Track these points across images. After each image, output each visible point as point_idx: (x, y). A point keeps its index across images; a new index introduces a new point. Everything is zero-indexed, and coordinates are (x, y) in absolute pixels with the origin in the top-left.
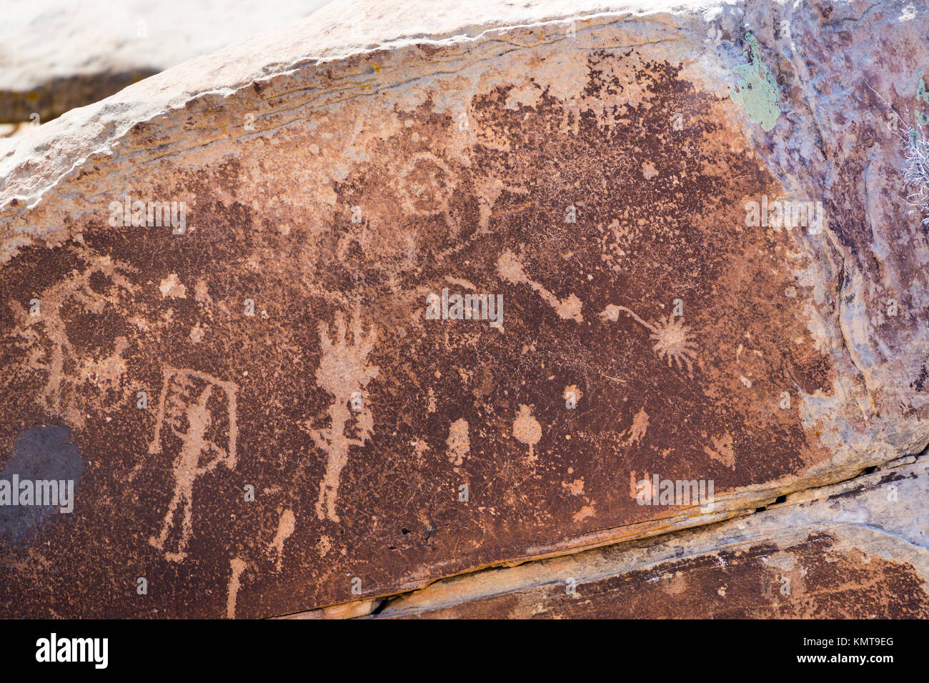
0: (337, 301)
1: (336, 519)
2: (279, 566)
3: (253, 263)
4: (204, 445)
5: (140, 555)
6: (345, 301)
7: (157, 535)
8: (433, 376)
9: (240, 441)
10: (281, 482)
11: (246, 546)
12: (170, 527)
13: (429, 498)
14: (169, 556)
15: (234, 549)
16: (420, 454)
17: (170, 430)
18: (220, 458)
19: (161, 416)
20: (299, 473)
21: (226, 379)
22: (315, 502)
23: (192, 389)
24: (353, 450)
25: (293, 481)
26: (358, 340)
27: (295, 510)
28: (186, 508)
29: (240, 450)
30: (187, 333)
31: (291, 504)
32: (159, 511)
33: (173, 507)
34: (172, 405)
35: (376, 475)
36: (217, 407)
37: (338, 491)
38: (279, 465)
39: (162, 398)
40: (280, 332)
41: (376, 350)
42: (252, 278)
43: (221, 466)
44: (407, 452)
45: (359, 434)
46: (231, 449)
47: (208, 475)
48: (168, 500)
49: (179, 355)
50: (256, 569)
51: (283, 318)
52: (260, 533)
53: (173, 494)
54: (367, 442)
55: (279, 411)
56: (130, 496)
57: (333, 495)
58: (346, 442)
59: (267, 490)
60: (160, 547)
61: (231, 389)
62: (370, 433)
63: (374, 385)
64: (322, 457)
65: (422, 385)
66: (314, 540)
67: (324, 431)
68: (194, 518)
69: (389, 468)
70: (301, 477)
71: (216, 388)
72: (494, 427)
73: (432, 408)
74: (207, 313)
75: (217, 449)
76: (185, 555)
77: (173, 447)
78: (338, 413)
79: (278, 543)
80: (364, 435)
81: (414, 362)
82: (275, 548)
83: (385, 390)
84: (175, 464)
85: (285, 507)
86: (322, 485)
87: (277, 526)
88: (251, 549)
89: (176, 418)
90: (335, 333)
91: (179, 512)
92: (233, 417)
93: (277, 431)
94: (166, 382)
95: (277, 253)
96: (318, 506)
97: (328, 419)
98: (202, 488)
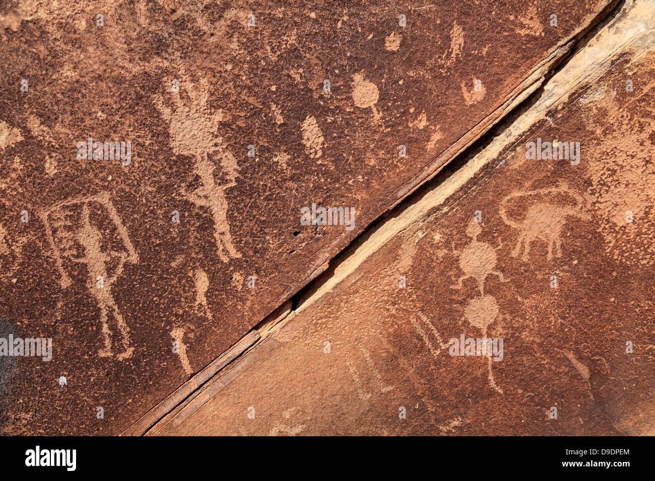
0: (158, 67)
1: (239, 256)
2: (209, 316)
3: (68, 73)
4: (104, 257)
5: (97, 369)
6: (166, 64)
7: (103, 347)
8: (269, 91)
9: (133, 235)
10: (182, 251)
11: (176, 315)
12: (109, 335)
13: (305, 196)
14: (120, 357)
15: (169, 323)
16: (285, 166)
17: (70, 260)
18: (123, 260)
19: (57, 254)
20: (193, 235)
21: (95, 192)
22: (215, 251)
23: (71, 216)
24: (229, 193)
25: (191, 244)
26: (192, 95)
27: (203, 266)
28: (115, 314)
29: (136, 245)
30: (41, 169)
31: (198, 264)
32: (95, 329)
33: (104, 319)
34: (60, 241)
35: (255, 202)
36: (101, 220)
37: (231, 232)
38: (174, 239)
39: (51, 240)
40: (123, 124)
41: (212, 94)
42: (75, 88)
43: (126, 265)
44: (272, 168)
45: (228, 178)
46: (128, 248)
47: (120, 280)
48: (98, 316)
49: (45, 194)
50: (193, 327)
51: (118, 110)
52: (183, 299)
53: (100, 309)
54: (237, 180)
55: (153, 194)
56: (65, 330)
57: (228, 236)
58: (220, 191)
59: (173, 264)
60: (110, 354)
61: (104, 199)
62: (235, 170)
63: (223, 125)
64: (206, 212)
65: (264, 103)
66: (228, 279)
67: (199, 191)
68: (126, 319)
69: (265, 191)
70: (196, 238)
71: (90, 204)
72: (337, 107)
73: (280, 120)
74: (50, 142)
75: (116, 254)
76: (132, 349)
77: (81, 275)
78: (204, 170)
79: (201, 299)
80: (233, 175)
81: (249, 88)
82: (200, 304)
83: (234, 127)
84: (88, 286)
85: (193, 269)
86: (216, 235)
87: (194, 287)
88: (182, 316)
89: (70, 249)
90: (169, 99)
91: (111, 317)
92: (117, 220)
93: (159, 212)
94: (46, 222)
95: (84, 51)
96: (220, 253)
97: (197, 178)
98: (119, 292)
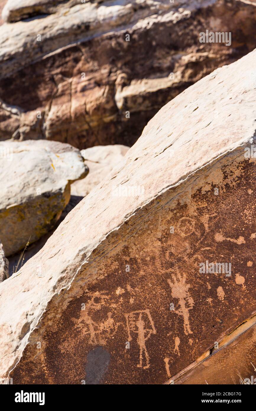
0: (171, 271)
1: (192, 333)
2: (179, 354)
3: (142, 273)
4: (145, 331)
5: (136, 372)
6: (173, 270)
7: (139, 363)
8: (207, 279)
9: (155, 325)
10: (171, 330)
11: (167, 354)
12: (142, 359)
13: (217, 313)
14: (145, 368)
15: (164, 356)
16: (210, 302)
17: (133, 332)
18: (151, 333)
19: (129, 329)
20: (176, 325)
21: (145, 309)
22: (183, 331)
23: (135, 317)
24: (190, 311)
25: (175, 328)
26: (181, 279)
27: (178, 336)
28: (145, 352)
29: (156, 327)
30: (128, 302)
31: (177, 335)
32: (137, 356)
33: (141, 353)
34: (131, 324)
35: (199, 314)
36: (145, 318)
37: (189, 324)
38: (169, 326)
39: (127, 324)
40: (156, 288)
41: (187, 279)
42: (143, 277)
43: (151, 335)
44: (206, 303)
45: (190, 306)
46: (153, 328)
47: (149, 339)
48: (139, 352)
49: (128, 309)
50: (172, 358)
51: (156, 284)
52: (170, 348)
53: (140, 349)
54: (193, 307)
55: (164, 311)
56: (127, 356)
57: (188, 326)
58: (187, 310)
59: (168, 335)
60: (141, 366)
61: (147, 311)
62: (193, 304)
63: (190, 289)
64: (182, 317)
65: (204, 283)
66: (187, 341)
67: (179, 310)
68: (149, 353)
69: (203, 310)
70: (177, 326)
71: (143, 313)
72: (230, 284)
73: (210, 288)
74: (133, 293)
75: (149, 330)
76: (149, 365)
77: (135, 336)
78: (182, 303)
79: (177, 348)
80: (192, 305)
81: (200, 277)
82: (176, 350)
83: (194, 289)
84: (137, 341)
85: (175, 337)
86: (184, 325)
87: (175, 343)
88: (169, 354)
89: (134, 328)
90: (173, 281)
91: (144, 353)
92: (151, 319)
93: (165, 316)
94: (127, 319)
95: (148, 267)
96: (185, 332)
97: (180, 306)
98: (148, 344)
